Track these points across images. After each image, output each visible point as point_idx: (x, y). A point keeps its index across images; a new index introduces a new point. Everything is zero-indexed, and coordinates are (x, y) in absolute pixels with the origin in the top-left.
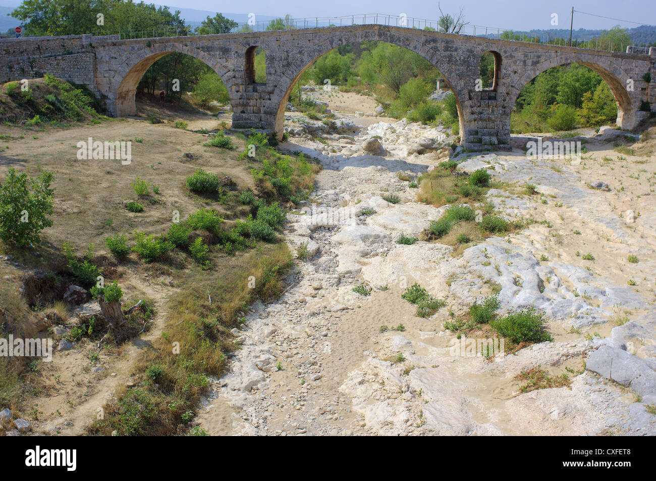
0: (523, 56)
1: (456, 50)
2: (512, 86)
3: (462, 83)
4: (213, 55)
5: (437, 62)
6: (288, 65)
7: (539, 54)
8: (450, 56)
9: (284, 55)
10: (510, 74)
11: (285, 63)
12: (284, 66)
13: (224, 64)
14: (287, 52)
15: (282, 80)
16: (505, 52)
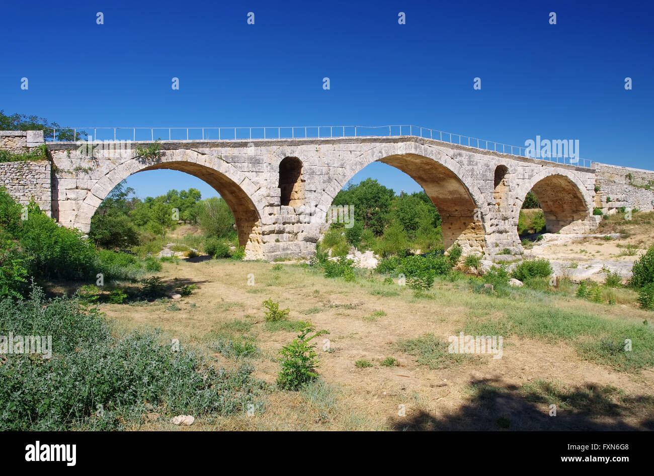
0: (522, 170)
1: (476, 164)
2: (517, 198)
3: (482, 196)
4: (241, 168)
5: (463, 177)
6: (330, 180)
7: (533, 168)
8: (473, 170)
9: (325, 169)
10: (515, 187)
11: (326, 177)
12: (324, 182)
13: (255, 179)
14: (328, 164)
15: (322, 199)
16: (511, 166)
